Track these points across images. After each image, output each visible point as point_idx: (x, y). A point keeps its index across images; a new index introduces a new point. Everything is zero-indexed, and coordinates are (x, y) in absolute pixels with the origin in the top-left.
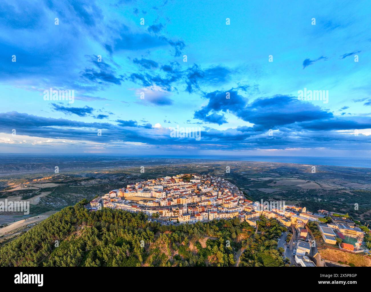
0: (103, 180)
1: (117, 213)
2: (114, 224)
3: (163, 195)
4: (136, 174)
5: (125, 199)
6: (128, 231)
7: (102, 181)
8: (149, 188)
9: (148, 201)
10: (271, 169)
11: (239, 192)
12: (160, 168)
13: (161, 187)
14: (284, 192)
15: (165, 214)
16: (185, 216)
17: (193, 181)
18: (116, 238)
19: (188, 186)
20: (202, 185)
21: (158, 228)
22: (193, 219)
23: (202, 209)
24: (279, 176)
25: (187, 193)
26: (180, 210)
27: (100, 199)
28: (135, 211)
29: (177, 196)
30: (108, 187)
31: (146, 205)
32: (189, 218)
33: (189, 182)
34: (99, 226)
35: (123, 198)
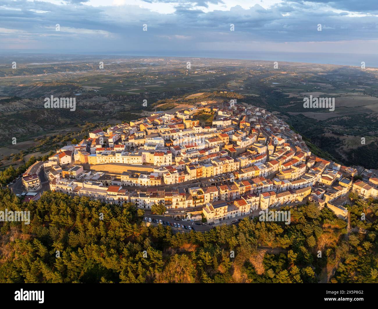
0: (34, 100)
1: (80, 207)
2: (76, 232)
3: (167, 161)
4: (92, 87)
5: (92, 168)
6: (108, 248)
7: (33, 102)
8: (136, 142)
9: (139, 174)
10: (320, 75)
11: (296, 138)
12: (133, 75)
13: (159, 141)
14: (345, 117)
15: (177, 204)
16: (218, 209)
17: (218, 123)
18: (84, 263)
19: (211, 136)
20: (235, 133)
21: (168, 240)
22: (233, 212)
23: (246, 188)
24: (333, 88)
25: (212, 152)
26: (206, 195)
27: (40, 167)
28: (116, 198)
29: (194, 161)
30: (44, 114)
31: (134, 182)
32: (225, 211)
33: (211, 126)
34: (46, 236)
35: (87, 167)
